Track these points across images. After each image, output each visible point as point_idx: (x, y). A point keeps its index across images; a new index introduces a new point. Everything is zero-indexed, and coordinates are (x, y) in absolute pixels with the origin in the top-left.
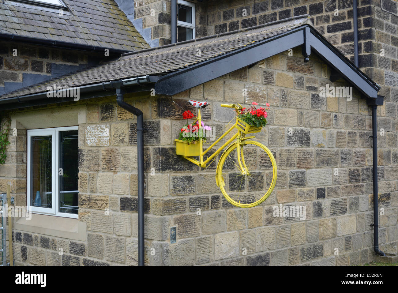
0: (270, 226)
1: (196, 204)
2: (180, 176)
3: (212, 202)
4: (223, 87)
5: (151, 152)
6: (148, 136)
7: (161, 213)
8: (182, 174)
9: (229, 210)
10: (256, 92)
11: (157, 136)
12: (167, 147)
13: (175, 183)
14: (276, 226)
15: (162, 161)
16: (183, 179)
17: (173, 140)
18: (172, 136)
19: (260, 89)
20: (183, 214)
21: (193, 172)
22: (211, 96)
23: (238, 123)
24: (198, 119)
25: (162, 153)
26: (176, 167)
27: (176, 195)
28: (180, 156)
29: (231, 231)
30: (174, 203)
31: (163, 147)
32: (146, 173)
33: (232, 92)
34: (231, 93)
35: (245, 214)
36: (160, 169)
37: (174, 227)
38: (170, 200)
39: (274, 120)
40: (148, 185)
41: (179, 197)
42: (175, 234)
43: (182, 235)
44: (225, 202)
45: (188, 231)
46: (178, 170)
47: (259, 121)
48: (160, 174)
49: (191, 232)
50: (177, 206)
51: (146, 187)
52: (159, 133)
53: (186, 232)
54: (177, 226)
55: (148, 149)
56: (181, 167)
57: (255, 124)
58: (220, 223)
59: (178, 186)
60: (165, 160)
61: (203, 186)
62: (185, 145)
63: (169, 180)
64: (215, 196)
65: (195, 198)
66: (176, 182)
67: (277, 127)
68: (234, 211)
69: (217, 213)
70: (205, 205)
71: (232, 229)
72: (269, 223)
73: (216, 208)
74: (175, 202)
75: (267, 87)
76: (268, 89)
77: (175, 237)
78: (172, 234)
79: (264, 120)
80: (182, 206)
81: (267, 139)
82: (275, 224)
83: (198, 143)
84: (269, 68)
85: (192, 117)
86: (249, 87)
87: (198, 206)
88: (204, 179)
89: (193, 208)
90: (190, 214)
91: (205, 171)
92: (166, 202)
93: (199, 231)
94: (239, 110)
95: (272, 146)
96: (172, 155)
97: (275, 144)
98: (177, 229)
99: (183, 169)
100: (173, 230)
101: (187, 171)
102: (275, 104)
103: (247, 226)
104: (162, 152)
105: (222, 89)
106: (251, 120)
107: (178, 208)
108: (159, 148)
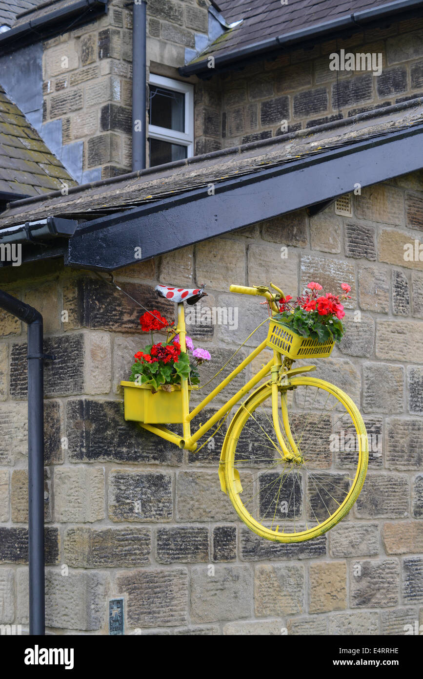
0: (366, 610)
1: (176, 545)
2: (133, 474)
3: (217, 543)
4: (244, 259)
5: (61, 414)
6: (54, 374)
7: (85, 563)
8: (140, 469)
9: (258, 566)
10: (329, 276)
11: (77, 372)
12: (101, 400)
13: (120, 489)
14: (382, 610)
15: (87, 433)
16: (142, 482)
17: (115, 382)
18: (113, 373)
19: (340, 269)
20: (143, 570)
21: (168, 465)
22: (213, 279)
23: (274, 334)
24: (178, 330)
25: (88, 414)
26: (125, 450)
27: (123, 520)
28: (134, 425)
29: (265, 617)
30: (119, 540)
31: (91, 399)
32: (50, 465)
33: (267, 271)
34: (264, 275)
35: (302, 577)
36: (82, 453)
37: (119, 598)
38: (109, 531)
39: (374, 348)
40: (53, 496)
41: (132, 527)
42: (122, 617)
43: (139, 619)
44: (250, 546)
45: (154, 612)
46: (129, 459)
47: (324, 328)
48: (83, 466)
49: (161, 614)
50: (127, 548)
51: (50, 500)
52: (81, 364)
53: (150, 613)
54: (125, 597)
55: (54, 406)
56: (135, 452)
57: (313, 333)
58: (236, 597)
59: (128, 498)
60: (97, 431)
61: (192, 502)
62: (146, 395)
63: (106, 483)
64: (223, 528)
65: (173, 529)
66: (123, 488)
67: (383, 363)
68: (274, 568)
69: (229, 571)
70: (198, 549)
71: (268, 613)
72: (364, 602)
73: (227, 558)
74: (122, 538)
75: (358, 265)
76: (360, 268)
77: (122, 624)
78: (113, 615)
79: (336, 326)
80: (138, 549)
81: (358, 393)
82: (378, 605)
83: (178, 390)
84: (361, 217)
85: (162, 326)
86: (310, 263)
87: (181, 550)
88: (197, 483)
89: (168, 554)
90: (160, 568)
91: (198, 464)
92: (98, 535)
93: (182, 613)
94: (276, 301)
95: (370, 410)
96: (113, 420)
97: (379, 407)
98: (125, 604)
99: (140, 456)
100: (115, 607)
101: (153, 462)
102: (377, 307)
103: (306, 607)
104: (88, 410)
105: (242, 265)
106: (304, 324)
107: (129, 553)
108: (81, 402)
